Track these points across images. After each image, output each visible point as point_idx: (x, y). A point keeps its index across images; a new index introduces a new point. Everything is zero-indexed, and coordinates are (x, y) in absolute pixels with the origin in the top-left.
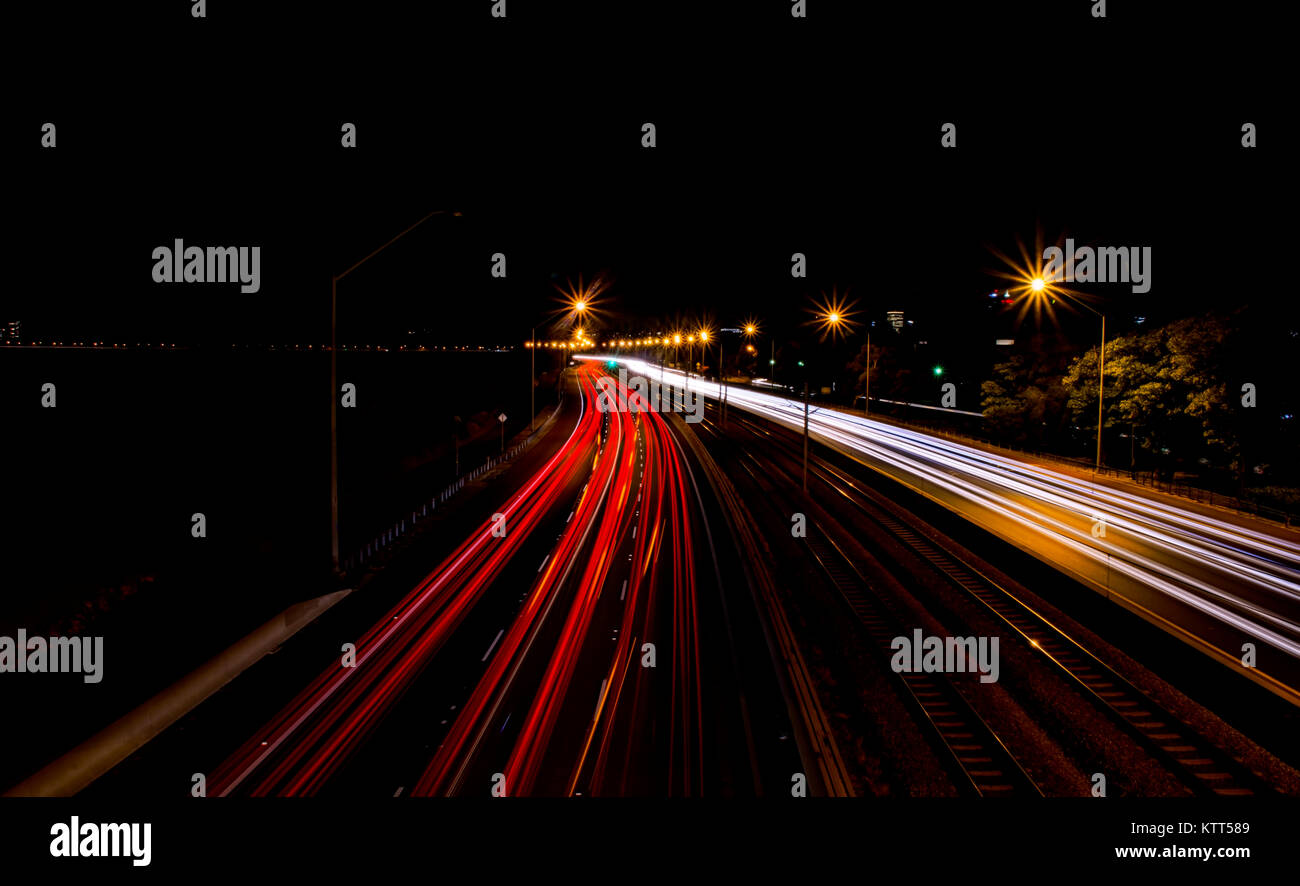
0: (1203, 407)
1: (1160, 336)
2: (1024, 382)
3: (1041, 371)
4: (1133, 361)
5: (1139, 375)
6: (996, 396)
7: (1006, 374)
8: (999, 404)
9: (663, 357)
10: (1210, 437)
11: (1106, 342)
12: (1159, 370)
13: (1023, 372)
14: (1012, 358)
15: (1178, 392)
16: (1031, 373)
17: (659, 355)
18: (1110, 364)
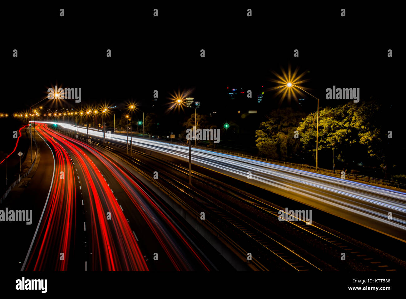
0: (368, 140)
1: (345, 108)
2: (276, 130)
3: (284, 125)
4: (333, 119)
5: (336, 126)
6: (262, 137)
7: (267, 127)
8: (264, 141)
9: (79, 121)
10: (371, 153)
11: (319, 110)
12: (345, 123)
13: (275, 126)
14: (270, 119)
15: (354, 133)
16: (279, 126)
17: (76, 121)
18: (321, 121)
